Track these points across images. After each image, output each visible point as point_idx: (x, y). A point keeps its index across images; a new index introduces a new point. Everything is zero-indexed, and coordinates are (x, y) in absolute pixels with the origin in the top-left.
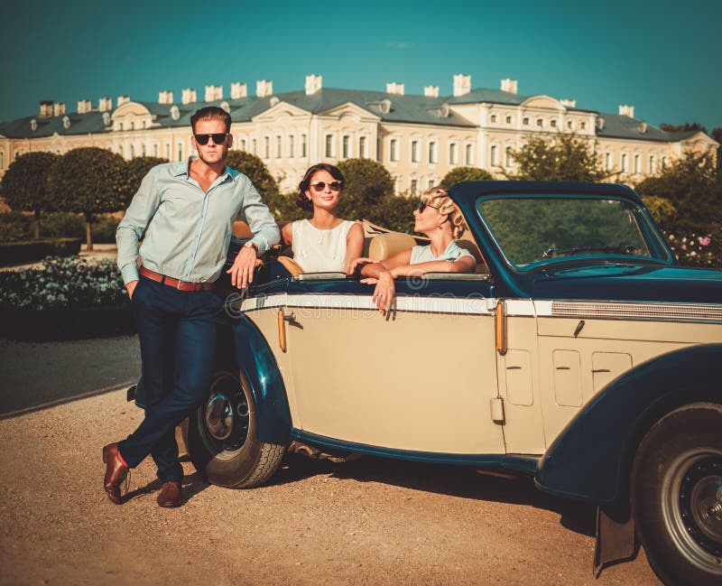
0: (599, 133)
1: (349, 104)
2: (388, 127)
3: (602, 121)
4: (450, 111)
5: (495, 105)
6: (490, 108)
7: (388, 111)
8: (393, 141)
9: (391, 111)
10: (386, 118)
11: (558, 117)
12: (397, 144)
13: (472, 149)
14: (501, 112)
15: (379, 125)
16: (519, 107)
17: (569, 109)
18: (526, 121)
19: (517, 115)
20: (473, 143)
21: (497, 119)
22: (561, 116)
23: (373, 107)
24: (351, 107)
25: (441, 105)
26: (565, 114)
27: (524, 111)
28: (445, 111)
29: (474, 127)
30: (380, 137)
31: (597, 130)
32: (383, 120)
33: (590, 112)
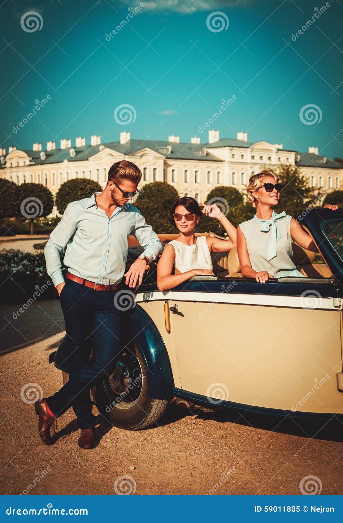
0: (297, 164)
1: (147, 149)
2: (170, 162)
3: (299, 157)
4: (207, 152)
5: (234, 148)
6: (231, 150)
7: (170, 152)
8: (173, 170)
9: (172, 152)
10: (169, 156)
11: (272, 155)
12: (175, 172)
13: (220, 174)
14: (238, 152)
15: (165, 161)
16: (248, 149)
17: (279, 150)
18: (253, 157)
19: (248, 153)
20: (221, 171)
21: (235, 156)
22: (274, 154)
23: (161, 151)
24: (148, 150)
25: (201, 148)
26: (277, 153)
27: (252, 151)
28: (204, 152)
29: (222, 161)
30: (165, 168)
31: (296, 162)
32: (167, 158)
33: (291, 151)
